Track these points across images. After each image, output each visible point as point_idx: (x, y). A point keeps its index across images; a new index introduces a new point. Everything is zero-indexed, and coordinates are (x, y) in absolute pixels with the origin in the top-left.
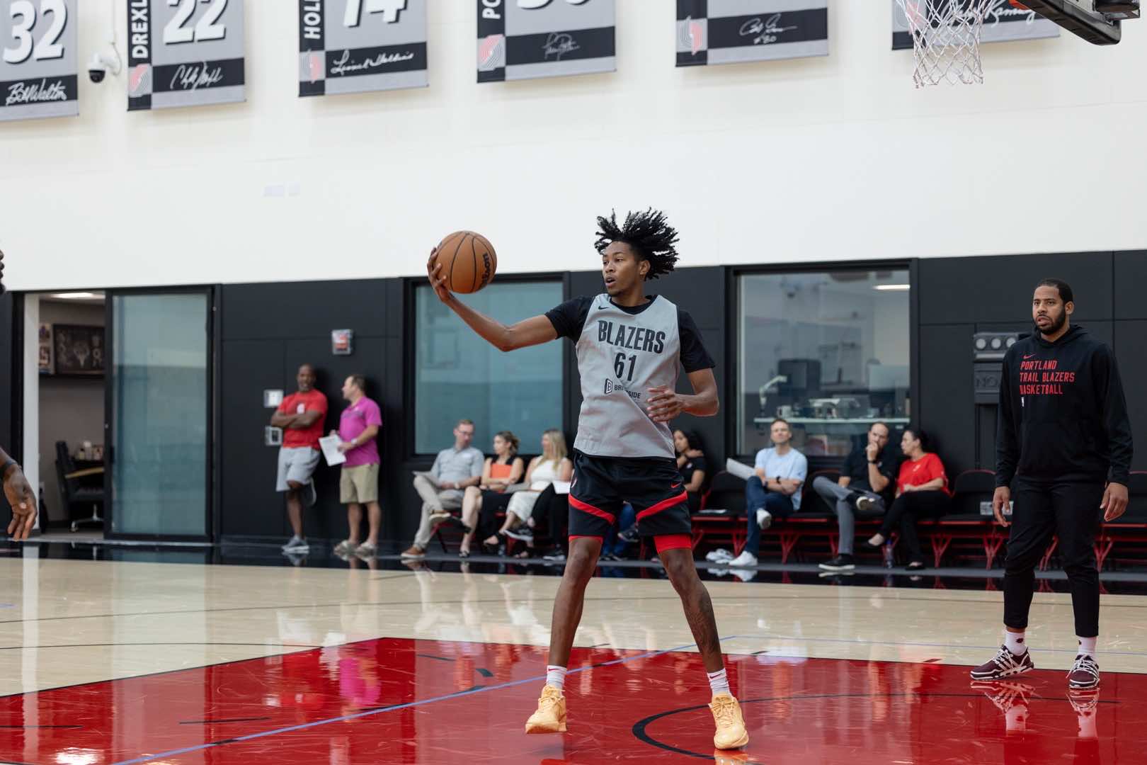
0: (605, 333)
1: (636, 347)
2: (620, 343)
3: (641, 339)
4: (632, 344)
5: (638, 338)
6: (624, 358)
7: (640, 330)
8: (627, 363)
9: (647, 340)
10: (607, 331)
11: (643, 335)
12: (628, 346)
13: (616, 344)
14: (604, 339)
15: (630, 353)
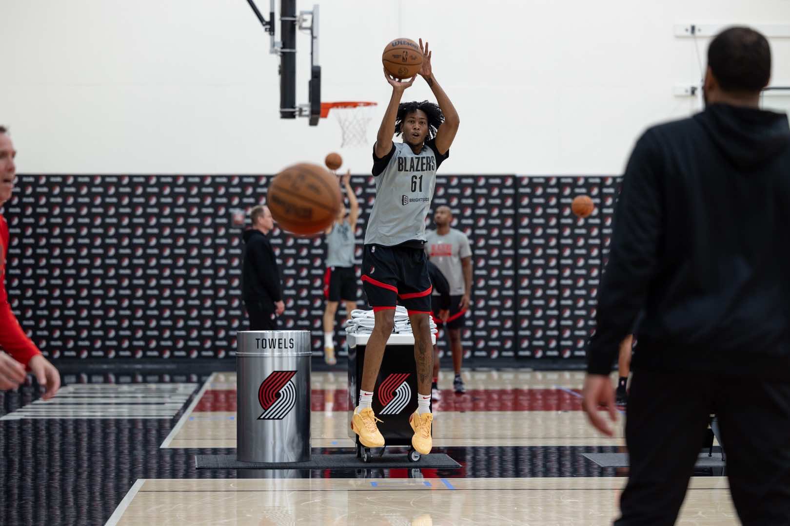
0: (402, 166)
1: (422, 170)
2: (412, 169)
3: (425, 164)
4: (419, 168)
5: (423, 164)
6: (416, 178)
7: (423, 158)
8: (418, 181)
9: (427, 163)
10: (404, 164)
11: (425, 161)
12: (417, 170)
13: (410, 171)
14: (402, 170)
15: (418, 174)
